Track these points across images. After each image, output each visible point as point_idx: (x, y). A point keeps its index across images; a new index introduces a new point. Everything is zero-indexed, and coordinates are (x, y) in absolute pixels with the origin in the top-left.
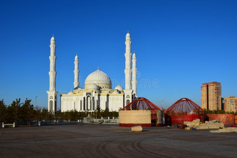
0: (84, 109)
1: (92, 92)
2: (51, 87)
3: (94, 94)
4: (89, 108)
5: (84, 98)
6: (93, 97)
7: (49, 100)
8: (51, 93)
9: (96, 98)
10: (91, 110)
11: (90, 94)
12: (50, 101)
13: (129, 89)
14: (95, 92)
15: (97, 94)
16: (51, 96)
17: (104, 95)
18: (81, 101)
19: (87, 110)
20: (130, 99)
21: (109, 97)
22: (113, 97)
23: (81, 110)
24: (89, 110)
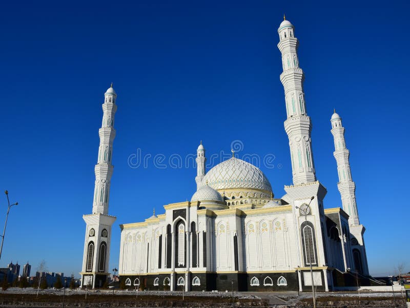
0: (169, 266)
1: (189, 207)
2: (96, 204)
4: (181, 262)
5: (169, 227)
6: (191, 222)
7: (88, 239)
8: (93, 221)
9: (202, 227)
10: (185, 266)
11: (182, 213)
12: (89, 244)
13: (306, 182)
14: (196, 207)
15: (204, 212)
16: (93, 229)
17: (227, 215)
18: (161, 238)
19: (176, 266)
20: (315, 220)
21: (246, 220)
22: (259, 219)
23: (160, 267)
24: (181, 266)
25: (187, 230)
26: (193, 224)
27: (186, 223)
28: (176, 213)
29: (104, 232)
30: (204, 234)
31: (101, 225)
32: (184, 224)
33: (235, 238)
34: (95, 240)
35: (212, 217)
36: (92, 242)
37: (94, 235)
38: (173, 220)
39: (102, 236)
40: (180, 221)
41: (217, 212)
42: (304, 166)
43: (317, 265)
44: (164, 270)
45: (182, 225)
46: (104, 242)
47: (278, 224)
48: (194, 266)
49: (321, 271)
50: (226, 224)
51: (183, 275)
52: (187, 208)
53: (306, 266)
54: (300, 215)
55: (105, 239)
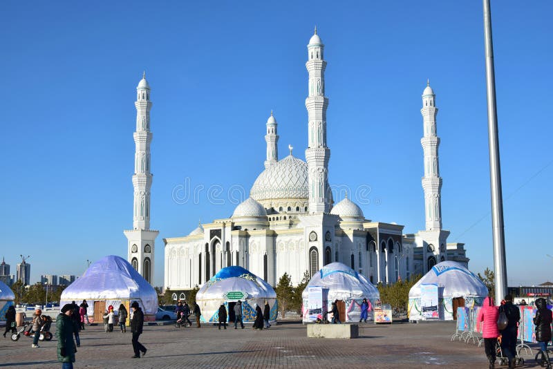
1: (225, 227)
2: (137, 220)
5: (207, 245)
7: (130, 256)
8: (134, 238)
11: (218, 232)
12: (133, 260)
13: (316, 212)
14: (230, 228)
16: (135, 245)
17: (259, 235)
18: (200, 255)
20: (319, 245)
21: (277, 239)
22: (288, 238)
25: (222, 250)
26: (228, 243)
27: (222, 242)
28: (213, 233)
29: (147, 248)
30: (238, 253)
31: (143, 240)
32: (220, 244)
33: (265, 257)
34: (138, 256)
35: (245, 237)
36: (135, 258)
37: (137, 252)
38: (211, 239)
39: (145, 252)
40: (216, 241)
41: (250, 232)
42: (316, 197)
45: (218, 244)
46: (147, 258)
50: (258, 243)
52: (222, 228)
54: (310, 241)
55: (148, 255)
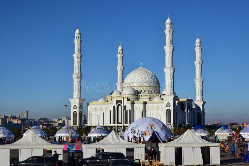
0: (114, 123)
1: (124, 99)
2: (76, 94)
3: (125, 102)
4: (120, 121)
5: (114, 107)
6: (124, 106)
7: (73, 110)
8: (75, 102)
9: (129, 108)
10: (122, 123)
11: (121, 101)
12: (74, 112)
13: (169, 95)
14: (126, 100)
15: (130, 102)
16: (75, 105)
17: (139, 103)
18: (110, 111)
19: (118, 123)
20: (171, 108)
21: (147, 105)
22: (152, 105)
23: (110, 123)
24: (120, 123)
25: (122, 109)
26: (125, 106)
27: (122, 106)
28: (117, 102)
29: (81, 107)
30: (130, 111)
31: (79, 103)
32: (121, 106)
33: (142, 112)
34: (77, 110)
35: (133, 103)
37: (76, 108)
38: (117, 104)
40: (119, 105)
41: (135, 101)
42: (169, 88)
43: (170, 124)
44: (112, 124)
45: (120, 106)
46: (81, 111)
47: (159, 107)
48: (126, 123)
49: (172, 126)
50: (139, 106)
51: (121, 127)
52: (123, 100)
53: (167, 124)
54: (167, 106)
55: (81, 110)
